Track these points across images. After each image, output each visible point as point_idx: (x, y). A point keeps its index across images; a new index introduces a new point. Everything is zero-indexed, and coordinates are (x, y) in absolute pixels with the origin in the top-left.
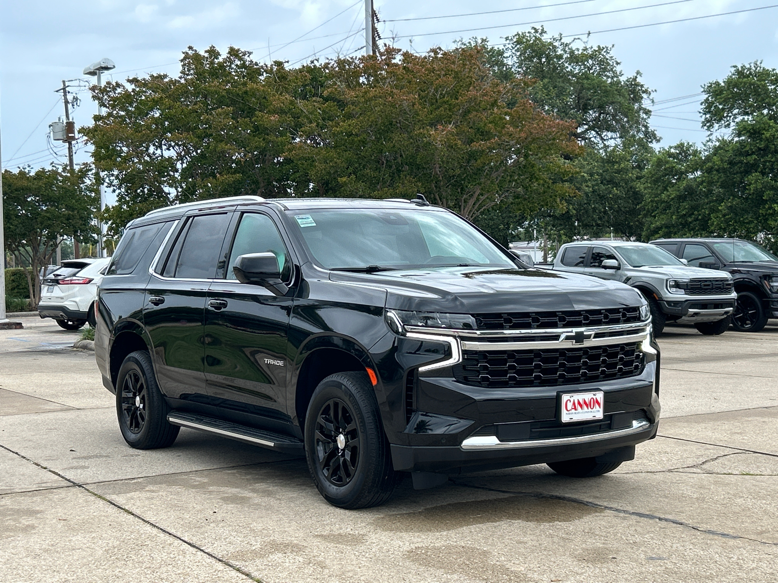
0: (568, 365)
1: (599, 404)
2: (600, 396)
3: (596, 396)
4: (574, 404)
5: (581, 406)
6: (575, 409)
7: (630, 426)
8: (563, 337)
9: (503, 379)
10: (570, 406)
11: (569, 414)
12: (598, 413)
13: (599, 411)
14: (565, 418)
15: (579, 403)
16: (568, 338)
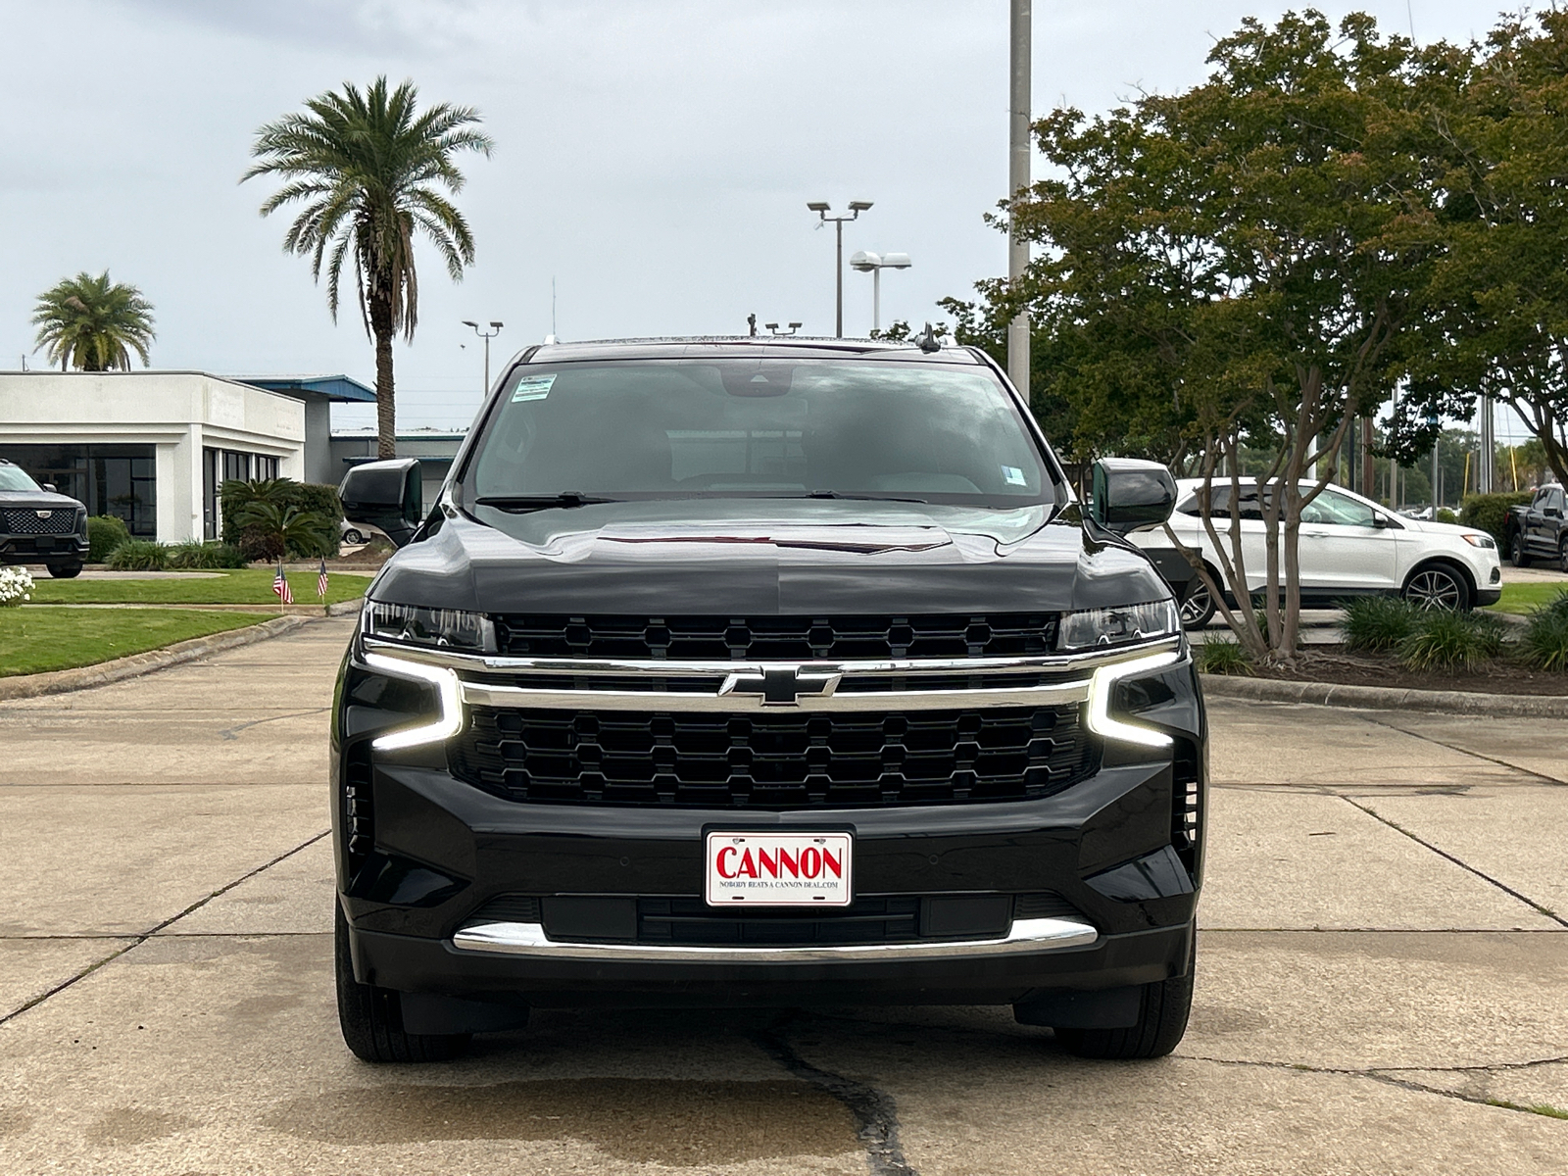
0: (760, 757)
1: (837, 869)
2: (839, 845)
3: (825, 845)
4: (747, 858)
5: (773, 869)
6: (752, 872)
7: (1004, 931)
8: (730, 682)
9: (566, 781)
10: (733, 864)
11: (731, 884)
12: (835, 891)
13: (836, 885)
14: (718, 893)
15: (763, 857)
16: (742, 687)
